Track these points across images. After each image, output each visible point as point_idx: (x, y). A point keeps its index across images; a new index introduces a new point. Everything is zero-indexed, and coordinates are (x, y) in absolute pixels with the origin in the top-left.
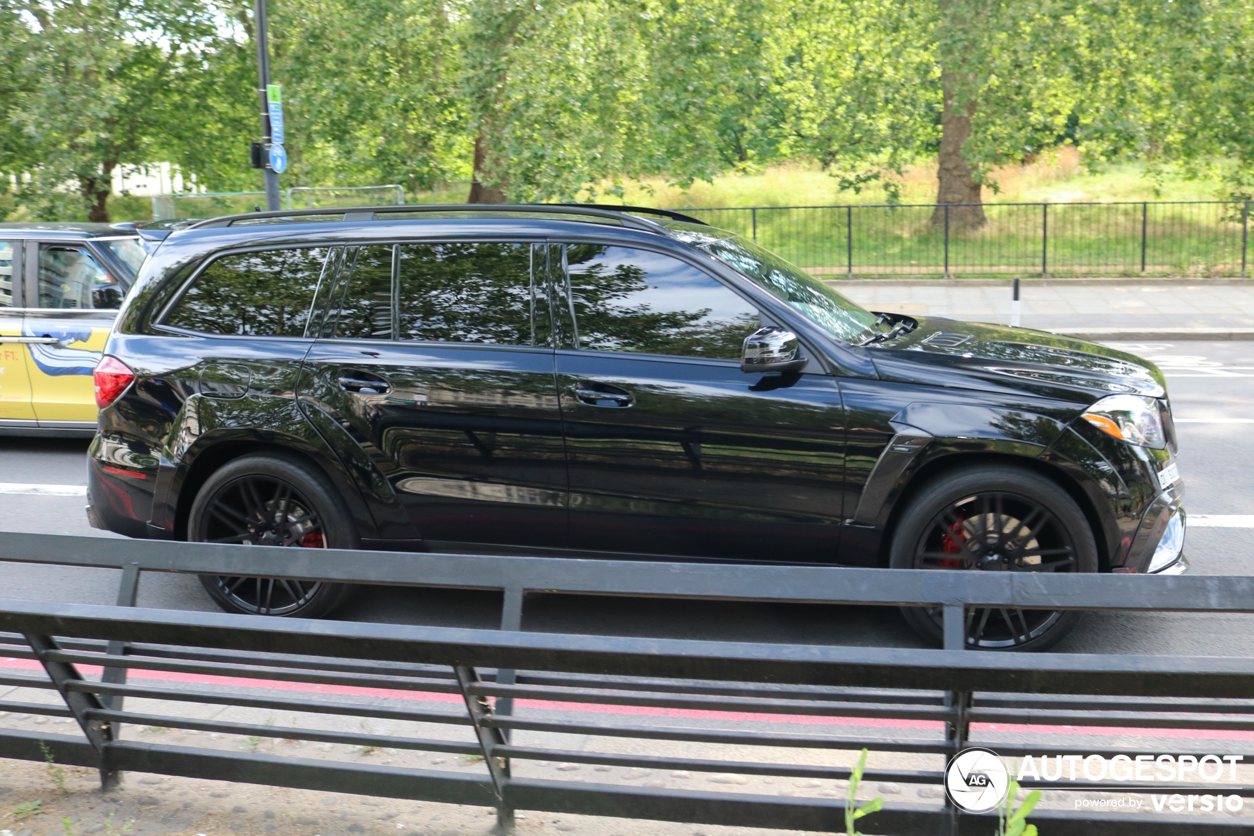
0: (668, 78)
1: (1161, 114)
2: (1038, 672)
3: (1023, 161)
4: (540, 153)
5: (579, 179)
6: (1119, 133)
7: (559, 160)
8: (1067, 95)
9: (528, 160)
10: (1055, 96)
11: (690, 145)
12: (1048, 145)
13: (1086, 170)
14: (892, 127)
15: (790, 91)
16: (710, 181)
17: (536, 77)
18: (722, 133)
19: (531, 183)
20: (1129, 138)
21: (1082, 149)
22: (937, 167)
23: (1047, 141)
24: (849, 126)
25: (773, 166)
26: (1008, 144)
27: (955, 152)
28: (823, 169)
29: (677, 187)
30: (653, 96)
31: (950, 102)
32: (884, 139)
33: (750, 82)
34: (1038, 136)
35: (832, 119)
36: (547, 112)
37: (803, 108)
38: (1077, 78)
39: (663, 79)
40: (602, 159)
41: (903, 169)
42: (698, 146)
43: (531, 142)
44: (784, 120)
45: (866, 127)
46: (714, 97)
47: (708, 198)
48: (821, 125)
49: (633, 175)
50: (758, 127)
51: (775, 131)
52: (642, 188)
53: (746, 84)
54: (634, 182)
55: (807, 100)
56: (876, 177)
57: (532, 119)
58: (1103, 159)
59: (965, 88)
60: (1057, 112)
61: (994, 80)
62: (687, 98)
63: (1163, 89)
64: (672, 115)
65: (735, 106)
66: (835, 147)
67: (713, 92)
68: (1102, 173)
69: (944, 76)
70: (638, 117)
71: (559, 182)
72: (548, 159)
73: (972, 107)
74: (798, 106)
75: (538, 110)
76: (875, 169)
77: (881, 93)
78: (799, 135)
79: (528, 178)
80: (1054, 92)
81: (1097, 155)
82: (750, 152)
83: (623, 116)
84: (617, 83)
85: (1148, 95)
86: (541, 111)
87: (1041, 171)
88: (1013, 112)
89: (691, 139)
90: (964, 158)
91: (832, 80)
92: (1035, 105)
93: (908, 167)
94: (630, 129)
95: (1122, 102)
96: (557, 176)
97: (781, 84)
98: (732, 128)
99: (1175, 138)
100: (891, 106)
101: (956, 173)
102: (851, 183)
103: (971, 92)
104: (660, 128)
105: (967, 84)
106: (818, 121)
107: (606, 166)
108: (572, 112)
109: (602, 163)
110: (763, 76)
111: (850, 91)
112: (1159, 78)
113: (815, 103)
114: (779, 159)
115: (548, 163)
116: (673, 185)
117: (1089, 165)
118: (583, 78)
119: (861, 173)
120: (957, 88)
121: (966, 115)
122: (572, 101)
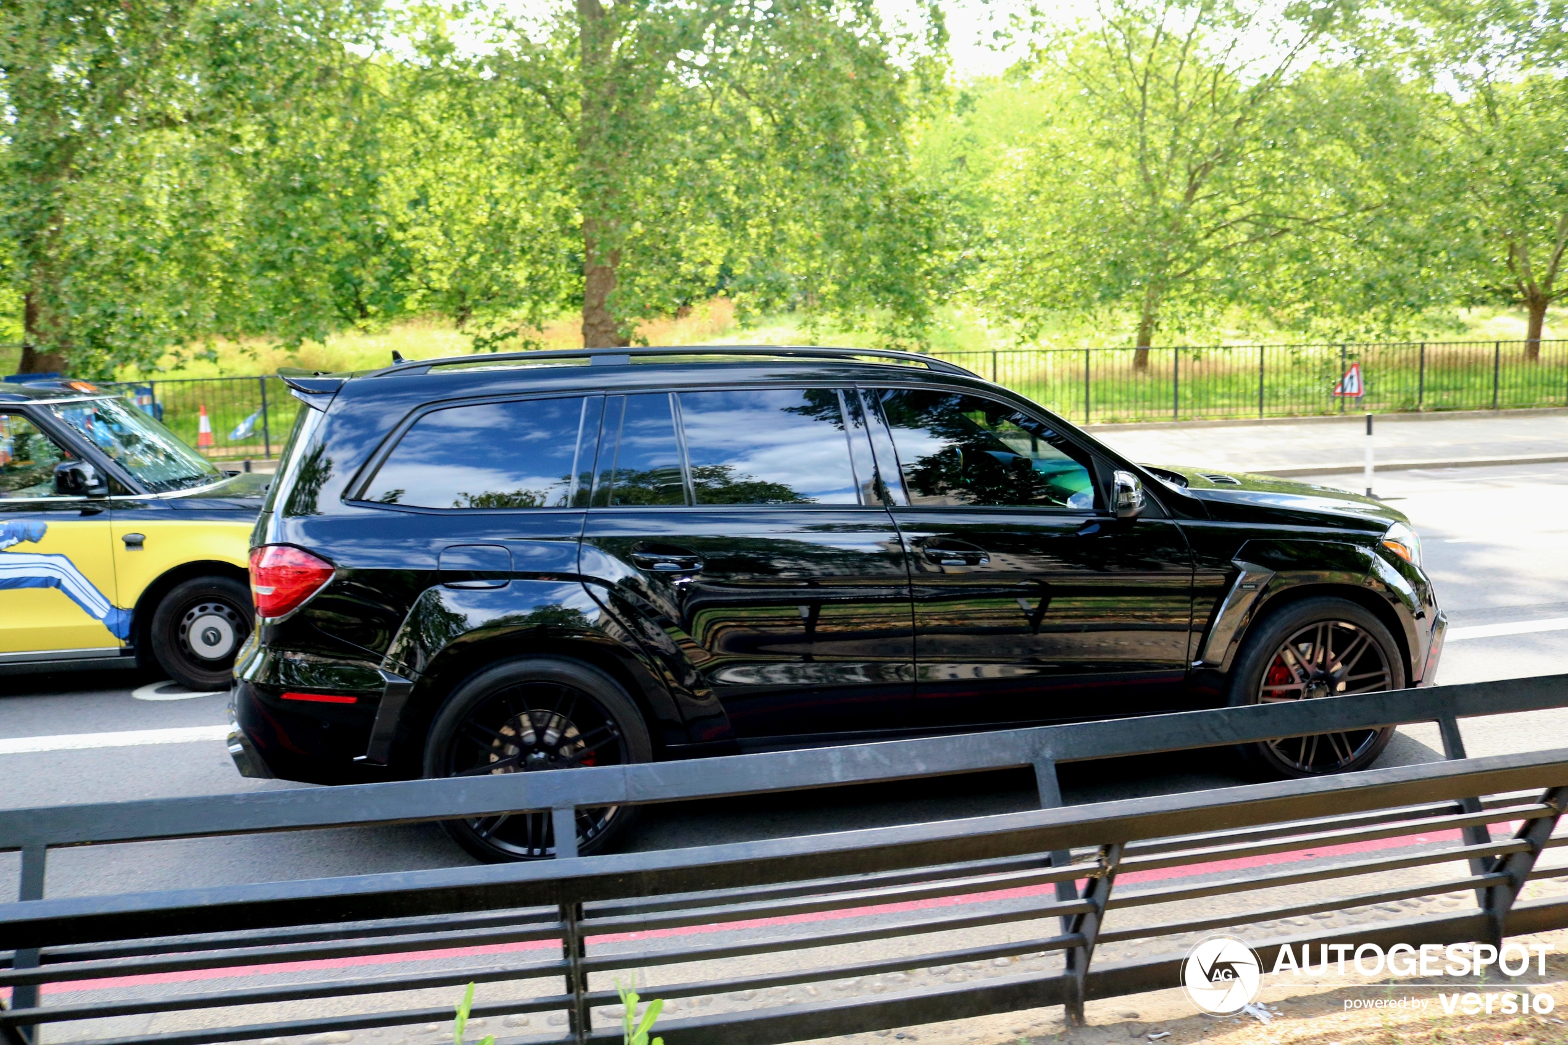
0: (267, 222)
1: (814, 265)
2: (647, 873)
3: (676, 315)
4: (110, 311)
5: (161, 341)
6: (769, 284)
7: (135, 319)
8: (717, 244)
9: (95, 318)
10: (706, 245)
11: (296, 301)
12: (699, 297)
13: (738, 323)
14: (530, 278)
15: (415, 238)
16: (323, 342)
17: (100, 219)
18: (339, 287)
19: (99, 346)
20: (780, 290)
21: (735, 300)
22: (581, 321)
23: (698, 293)
24: (485, 278)
25: (399, 323)
26: (656, 295)
27: (600, 306)
28: (457, 327)
29: (283, 349)
30: (248, 243)
31: (591, 251)
32: (520, 292)
33: (363, 228)
34: (688, 287)
35: (466, 272)
36: (117, 261)
37: (430, 258)
38: (725, 225)
39: (262, 224)
40: (189, 316)
41: (544, 325)
42: (307, 302)
43: (98, 298)
44: (411, 271)
45: (503, 279)
46: (327, 245)
47: (324, 362)
48: (453, 275)
49: (230, 336)
50: (377, 279)
51: (401, 284)
52: (243, 351)
53: (360, 230)
54: (232, 344)
55: (434, 249)
56: (514, 334)
57: (98, 269)
58: (757, 311)
59: (607, 236)
60: (706, 263)
61: (638, 227)
62: (290, 246)
63: (812, 238)
64: (273, 266)
65: (349, 256)
66: (468, 303)
67: (325, 239)
68: (755, 326)
69: (586, 224)
70: (233, 267)
71: (135, 346)
72: (120, 318)
73: (616, 257)
74: (424, 256)
75: (104, 259)
76: (516, 325)
77: (517, 241)
78: (429, 288)
79: (95, 340)
80: (704, 240)
81: (749, 308)
82: (371, 309)
83: (216, 266)
84: (204, 228)
85: (800, 242)
86: (110, 259)
87: (695, 325)
88: (661, 262)
89: (299, 294)
90: (609, 313)
91: (464, 226)
92: (685, 254)
93: (551, 323)
94: (225, 281)
95: (771, 251)
96: (133, 338)
97: (405, 231)
98: (350, 281)
99: (829, 288)
100: (528, 257)
101: (601, 328)
102: (486, 342)
103: (613, 239)
104: (260, 281)
105: (610, 231)
106: (449, 272)
107: (194, 326)
108: (149, 261)
109: (190, 322)
110: (382, 221)
111: (483, 239)
112: (809, 226)
113: (444, 252)
114: (408, 315)
115: (121, 322)
116: (278, 347)
117: (741, 319)
118: (162, 220)
119: (497, 329)
120: (598, 236)
121: (609, 265)
122: (148, 248)
